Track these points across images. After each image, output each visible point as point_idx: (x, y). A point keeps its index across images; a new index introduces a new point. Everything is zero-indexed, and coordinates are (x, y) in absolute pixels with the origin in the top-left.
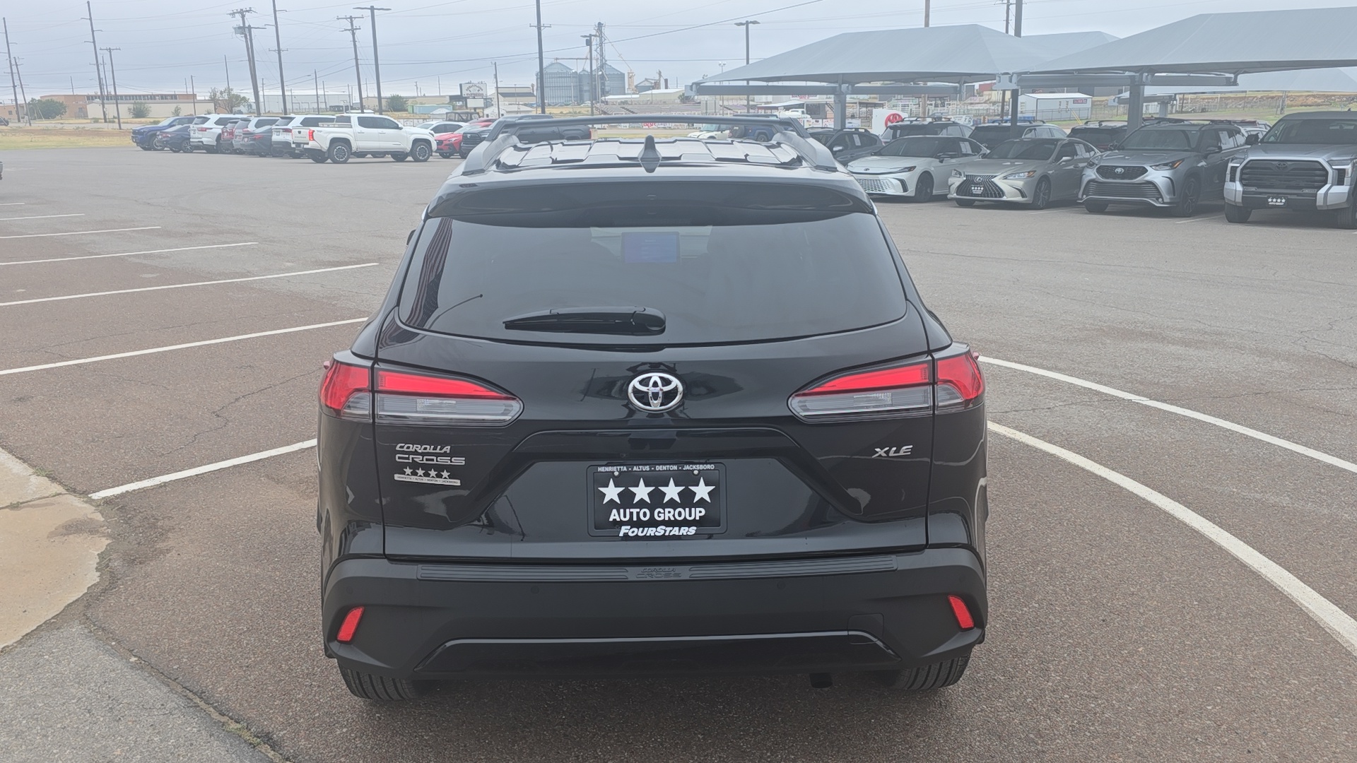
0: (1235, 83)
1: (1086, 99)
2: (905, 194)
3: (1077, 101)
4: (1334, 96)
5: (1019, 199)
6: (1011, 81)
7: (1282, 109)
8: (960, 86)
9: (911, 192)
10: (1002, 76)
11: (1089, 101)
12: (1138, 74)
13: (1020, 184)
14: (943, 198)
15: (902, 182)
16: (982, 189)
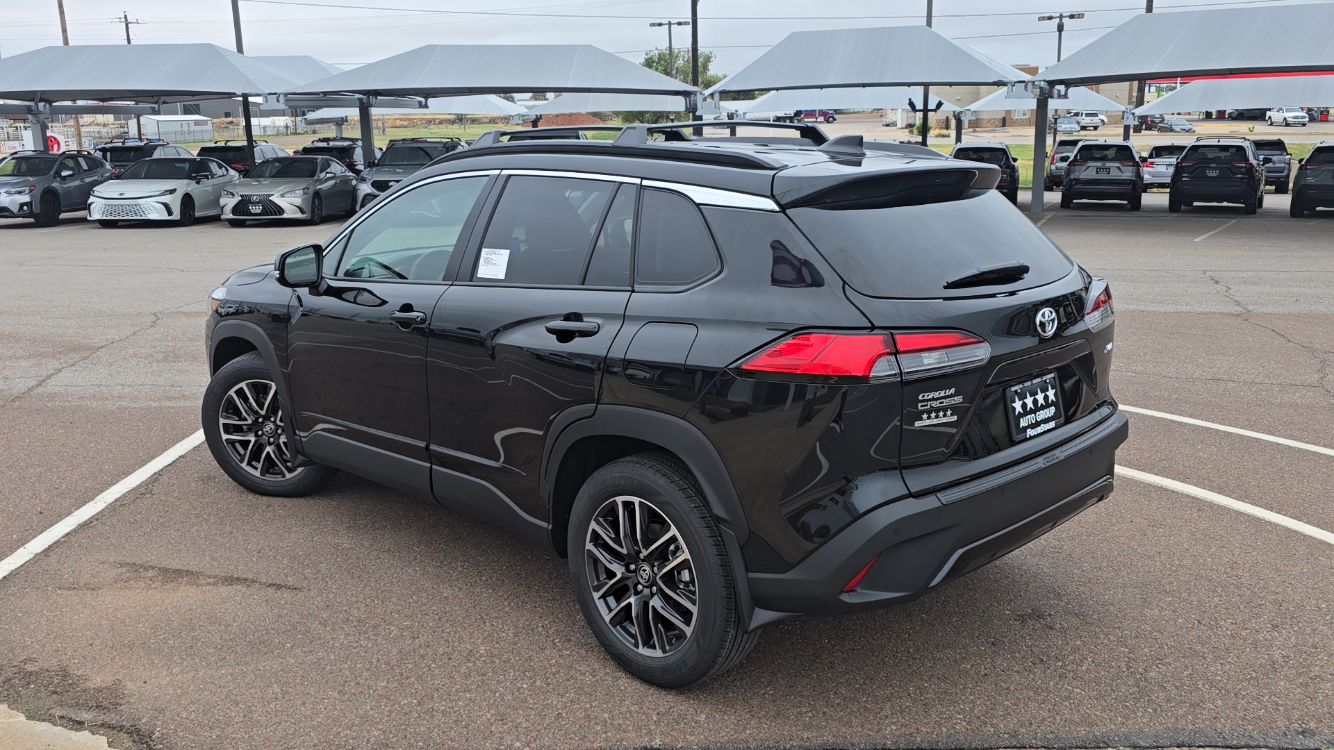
0: (426, 106)
1: (206, 121)
2: (170, 218)
3: (198, 123)
4: (416, 119)
5: (299, 215)
6: (278, 101)
7: (384, 131)
8: (159, 106)
9: (176, 215)
10: (268, 97)
11: (210, 123)
12: (365, 97)
13: (298, 201)
14: (214, 219)
15: (166, 206)
16: (261, 207)
